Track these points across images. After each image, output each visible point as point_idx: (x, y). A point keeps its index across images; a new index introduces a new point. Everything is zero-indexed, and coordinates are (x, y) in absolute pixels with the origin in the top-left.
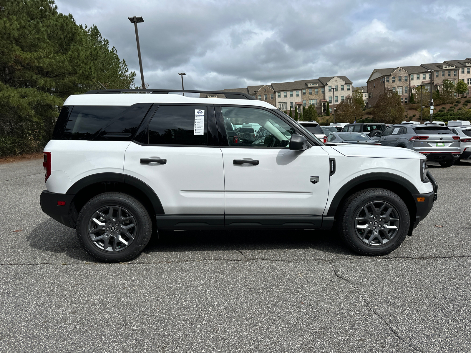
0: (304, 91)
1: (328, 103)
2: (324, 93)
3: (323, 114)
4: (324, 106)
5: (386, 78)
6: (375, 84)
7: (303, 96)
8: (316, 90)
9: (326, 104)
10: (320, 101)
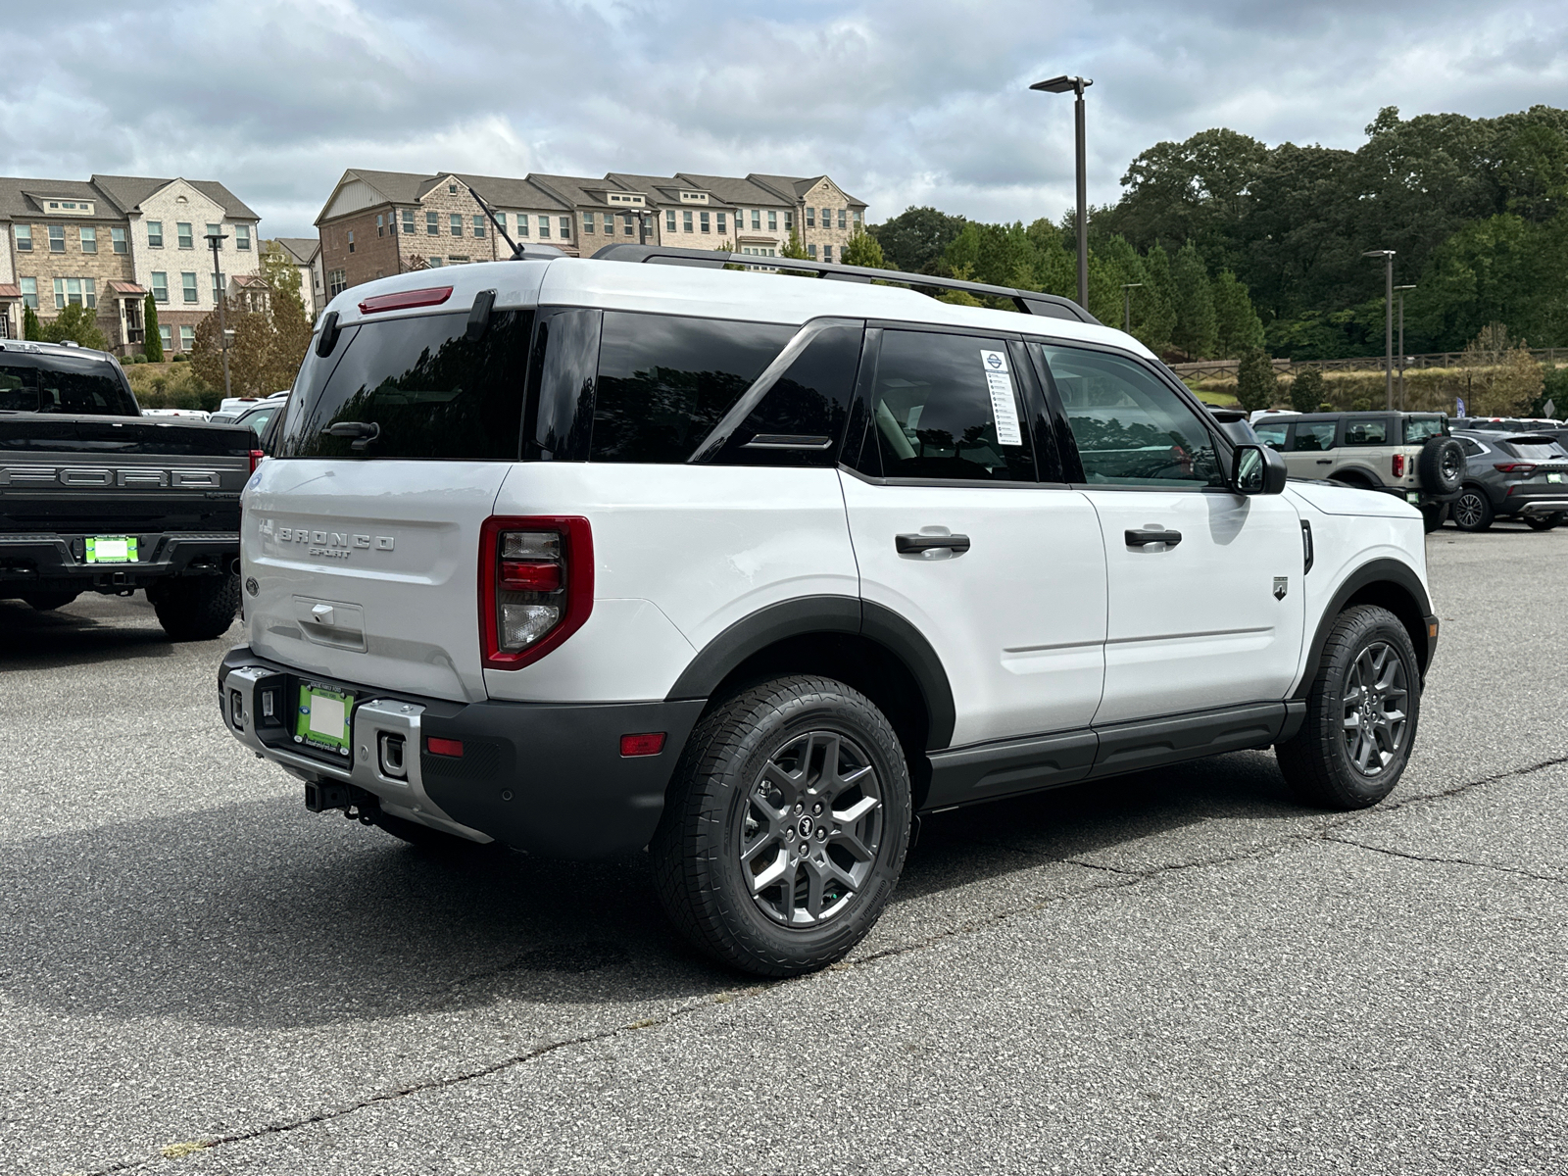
0: (21, 233)
1: (150, 301)
2: (125, 249)
3: (128, 352)
4: (132, 315)
5: (399, 212)
6: (355, 235)
7: (18, 258)
8: (87, 235)
9: (141, 306)
10: (109, 285)
